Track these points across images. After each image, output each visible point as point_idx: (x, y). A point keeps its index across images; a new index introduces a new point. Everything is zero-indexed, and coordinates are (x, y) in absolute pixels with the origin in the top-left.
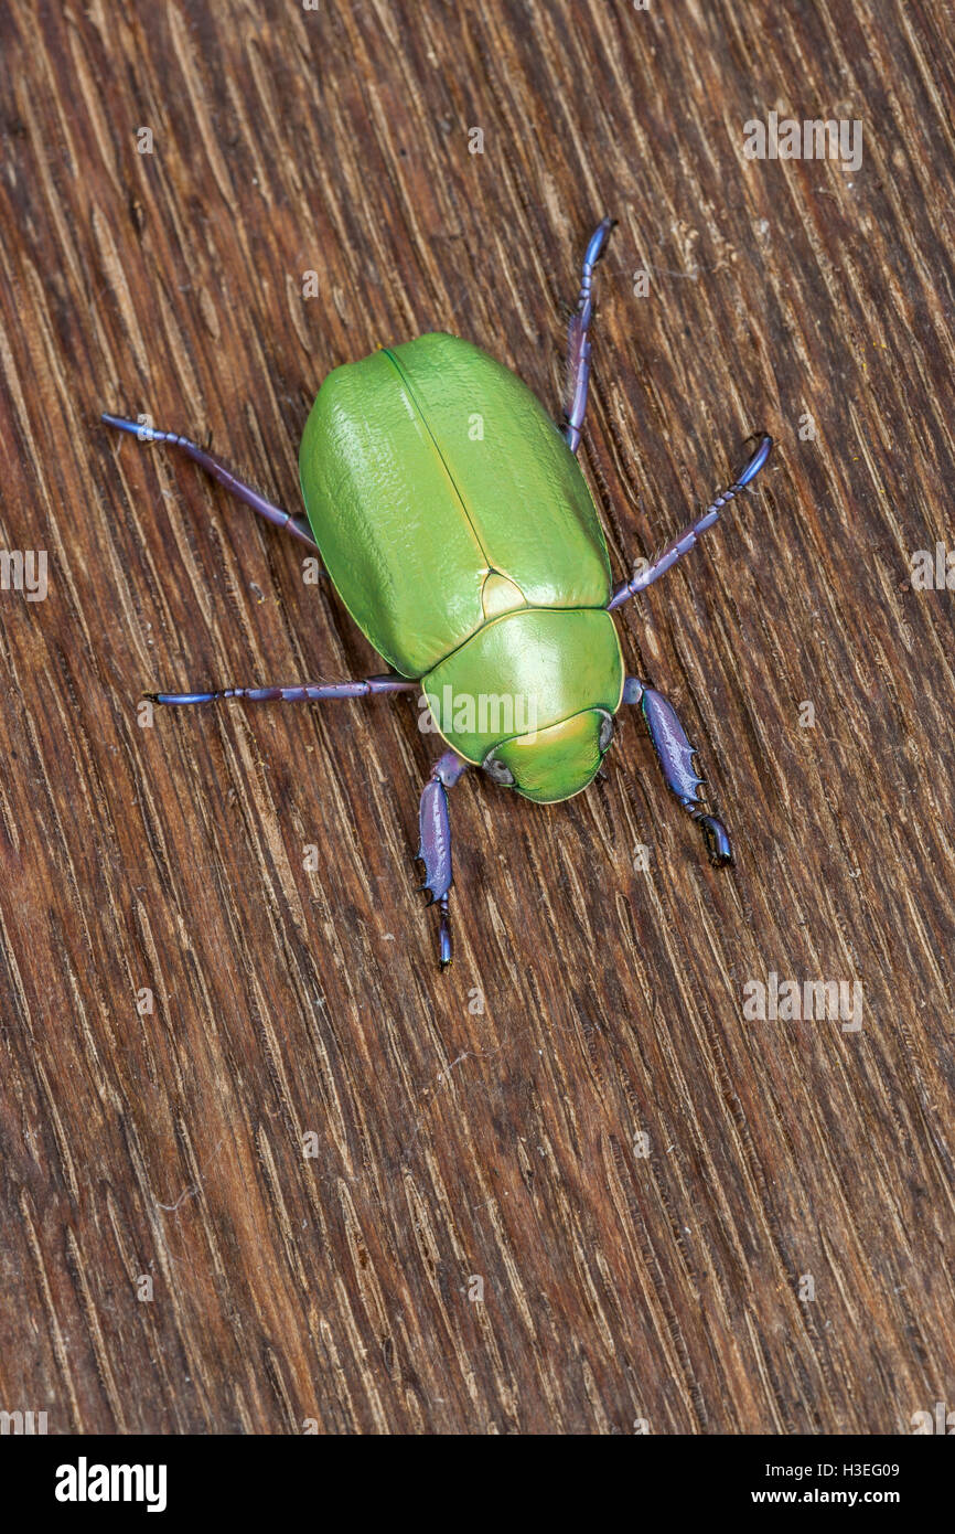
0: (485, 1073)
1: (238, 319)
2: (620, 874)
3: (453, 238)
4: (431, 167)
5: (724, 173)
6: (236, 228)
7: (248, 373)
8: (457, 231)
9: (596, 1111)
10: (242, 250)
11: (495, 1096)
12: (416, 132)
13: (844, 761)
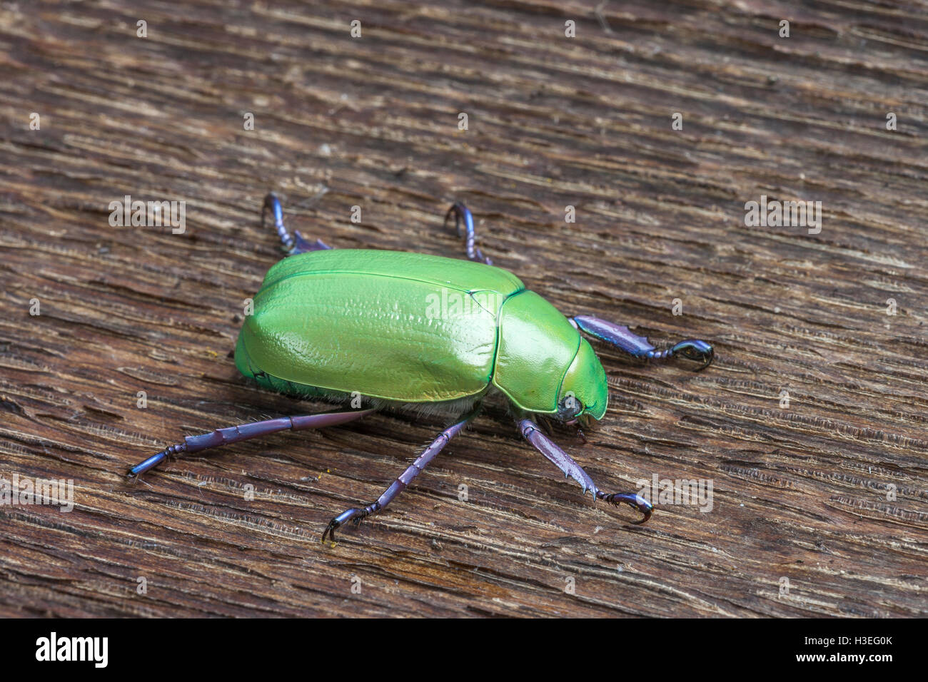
0: (728, 539)
1: (120, 405)
2: (663, 418)
3: (177, 286)
4: (121, 272)
5: (271, 151)
6: (59, 378)
7: (160, 418)
8: (176, 281)
9: (807, 499)
10: (77, 382)
11: (747, 542)
12: (92, 268)
13: (697, 286)
